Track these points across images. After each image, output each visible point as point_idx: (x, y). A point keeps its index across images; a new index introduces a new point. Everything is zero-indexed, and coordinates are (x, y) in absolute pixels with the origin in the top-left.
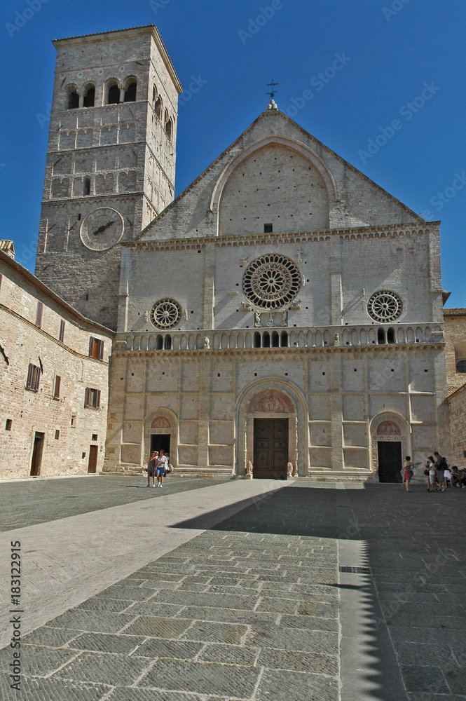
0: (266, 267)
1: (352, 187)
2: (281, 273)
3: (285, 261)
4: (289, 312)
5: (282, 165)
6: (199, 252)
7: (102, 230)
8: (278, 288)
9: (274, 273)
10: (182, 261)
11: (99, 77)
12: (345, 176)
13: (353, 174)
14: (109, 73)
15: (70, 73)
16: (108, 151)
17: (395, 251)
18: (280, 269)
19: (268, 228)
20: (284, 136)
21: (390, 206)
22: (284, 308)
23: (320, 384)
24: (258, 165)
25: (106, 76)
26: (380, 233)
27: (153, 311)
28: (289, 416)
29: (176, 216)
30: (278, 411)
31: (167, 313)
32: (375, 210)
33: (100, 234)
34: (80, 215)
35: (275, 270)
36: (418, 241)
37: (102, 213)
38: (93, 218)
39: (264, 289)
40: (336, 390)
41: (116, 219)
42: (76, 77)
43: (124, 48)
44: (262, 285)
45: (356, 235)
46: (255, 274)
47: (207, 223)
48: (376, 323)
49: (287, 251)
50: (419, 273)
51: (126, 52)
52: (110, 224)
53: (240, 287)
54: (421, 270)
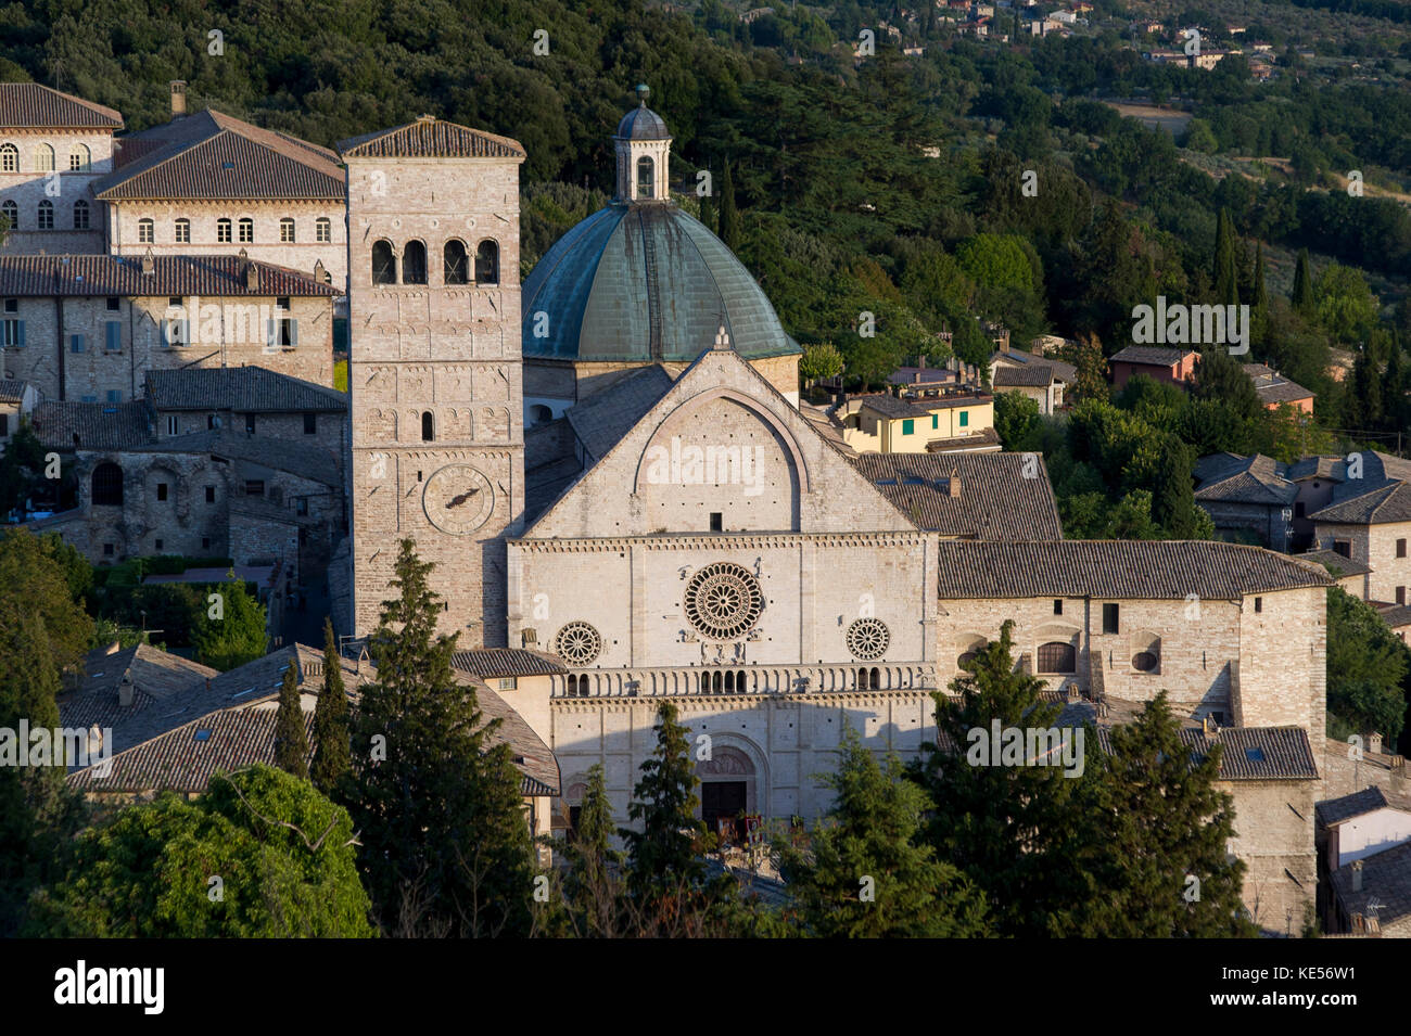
0: (716, 580)
1: (831, 473)
2: (736, 589)
3: (742, 573)
4: (747, 643)
5: (734, 426)
6: (622, 555)
7: (459, 500)
8: (733, 611)
9: (727, 588)
10: (598, 568)
11: (432, 232)
12: (822, 456)
13: (834, 454)
14: (449, 227)
15: (379, 217)
16: (459, 369)
17: (883, 566)
18: (736, 584)
19: (716, 520)
20: (739, 388)
21: (879, 503)
22: (742, 639)
23: (786, 738)
24: (701, 424)
25: (445, 231)
26: (866, 542)
27: (560, 640)
28: (747, 778)
29: (586, 501)
30: (734, 772)
31: (579, 644)
32: (860, 508)
33: (457, 507)
34: (420, 473)
35: (727, 584)
36: (912, 554)
37: (458, 472)
38: (443, 480)
39: (713, 611)
40: (807, 747)
41: (481, 484)
42: (389, 226)
43: (472, 184)
44: (710, 605)
45: (835, 542)
46: (701, 589)
47: (632, 514)
48: (857, 660)
49: (744, 559)
50: (910, 596)
51: (475, 191)
52: (473, 492)
53: (682, 607)
54: (914, 593)
